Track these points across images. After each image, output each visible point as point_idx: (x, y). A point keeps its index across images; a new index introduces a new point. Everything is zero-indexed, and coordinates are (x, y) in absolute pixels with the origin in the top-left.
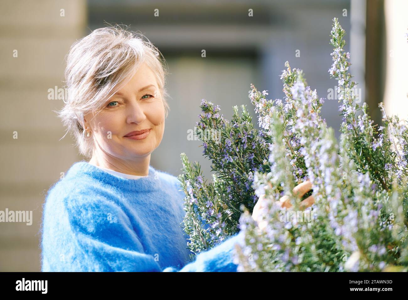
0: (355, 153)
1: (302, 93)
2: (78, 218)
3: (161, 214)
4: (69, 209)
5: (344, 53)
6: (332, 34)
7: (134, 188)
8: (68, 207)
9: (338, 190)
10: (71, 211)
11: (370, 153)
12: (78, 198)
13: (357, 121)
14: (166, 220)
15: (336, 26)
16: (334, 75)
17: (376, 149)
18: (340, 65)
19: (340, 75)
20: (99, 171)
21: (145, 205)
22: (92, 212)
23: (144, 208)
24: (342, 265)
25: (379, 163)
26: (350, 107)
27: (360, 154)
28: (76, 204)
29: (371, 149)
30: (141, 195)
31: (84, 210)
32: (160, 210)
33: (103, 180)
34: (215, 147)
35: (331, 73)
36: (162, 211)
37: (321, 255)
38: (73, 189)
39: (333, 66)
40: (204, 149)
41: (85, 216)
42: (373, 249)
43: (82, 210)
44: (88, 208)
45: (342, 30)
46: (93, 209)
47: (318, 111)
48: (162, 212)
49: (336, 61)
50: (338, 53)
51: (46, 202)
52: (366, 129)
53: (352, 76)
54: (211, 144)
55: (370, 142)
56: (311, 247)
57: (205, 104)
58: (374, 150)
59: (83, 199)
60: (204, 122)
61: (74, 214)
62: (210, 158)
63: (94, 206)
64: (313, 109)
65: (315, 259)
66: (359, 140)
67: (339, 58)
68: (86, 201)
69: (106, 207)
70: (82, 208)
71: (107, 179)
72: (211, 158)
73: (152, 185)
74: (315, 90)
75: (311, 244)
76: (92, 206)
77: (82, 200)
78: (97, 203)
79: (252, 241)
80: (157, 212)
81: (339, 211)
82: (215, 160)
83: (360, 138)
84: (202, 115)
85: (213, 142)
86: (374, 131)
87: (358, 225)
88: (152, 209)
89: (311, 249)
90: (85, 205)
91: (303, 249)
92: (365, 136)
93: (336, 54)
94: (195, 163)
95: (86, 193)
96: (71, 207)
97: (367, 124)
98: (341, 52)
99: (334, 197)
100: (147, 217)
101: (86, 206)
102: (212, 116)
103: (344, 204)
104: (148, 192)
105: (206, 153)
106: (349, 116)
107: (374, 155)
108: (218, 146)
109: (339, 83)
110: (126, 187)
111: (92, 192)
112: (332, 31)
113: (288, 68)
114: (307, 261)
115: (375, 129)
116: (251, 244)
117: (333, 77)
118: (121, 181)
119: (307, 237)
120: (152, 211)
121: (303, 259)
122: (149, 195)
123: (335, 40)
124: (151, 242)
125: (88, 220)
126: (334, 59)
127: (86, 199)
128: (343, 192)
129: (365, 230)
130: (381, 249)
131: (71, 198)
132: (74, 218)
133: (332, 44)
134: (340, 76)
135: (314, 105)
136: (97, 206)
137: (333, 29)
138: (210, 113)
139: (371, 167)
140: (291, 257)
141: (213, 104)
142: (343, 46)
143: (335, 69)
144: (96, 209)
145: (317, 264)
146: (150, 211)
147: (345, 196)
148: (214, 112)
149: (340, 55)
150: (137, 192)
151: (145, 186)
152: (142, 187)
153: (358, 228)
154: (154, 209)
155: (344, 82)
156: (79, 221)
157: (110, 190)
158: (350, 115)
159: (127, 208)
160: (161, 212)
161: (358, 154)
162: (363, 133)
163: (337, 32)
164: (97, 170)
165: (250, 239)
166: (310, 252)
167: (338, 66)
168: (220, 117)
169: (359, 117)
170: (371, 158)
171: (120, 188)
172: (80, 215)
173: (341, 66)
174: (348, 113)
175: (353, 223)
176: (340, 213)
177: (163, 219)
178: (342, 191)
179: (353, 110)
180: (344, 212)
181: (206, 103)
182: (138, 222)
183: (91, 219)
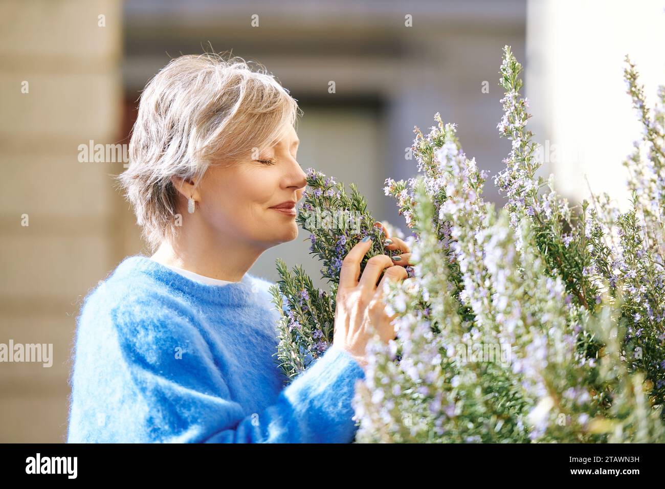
0: (537, 251)
1: (454, 158)
2: (133, 340)
3: (256, 341)
4: (120, 326)
5: (521, 99)
6: (502, 70)
7: (217, 299)
8: (118, 324)
9: (516, 303)
10: (121, 330)
11: (561, 250)
12: (134, 310)
13: (541, 202)
14: (264, 350)
15: (508, 58)
16: (505, 132)
17: (570, 245)
18: (514, 117)
19: (515, 132)
20: (165, 269)
21: (232, 326)
22: (155, 333)
23: (231, 331)
24: (522, 418)
25: (573, 266)
26: (530, 181)
27: (544, 253)
28: (131, 319)
29: (562, 245)
30: (228, 311)
31: (142, 329)
32: (255, 335)
33: (170, 284)
34: (327, 240)
35: (502, 129)
36: (258, 336)
37: (489, 402)
38: (125, 295)
39: (503, 119)
40: (311, 245)
41: (143, 339)
42: (570, 394)
43: (138, 328)
44: (148, 326)
45: (516, 65)
46: (156, 329)
47: (478, 190)
48: (259, 338)
49: (508, 111)
50: (510, 98)
51: (81, 315)
52: (554, 214)
53: (533, 134)
54: (321, 236)
55: (561, 235)
56: (475, 390)
57: (312, 176)
58: (567, 246)
59: (141, 312)
60: (311, 202)
61: (127, 335)
62: (320, 257)
63: (158, 324)
64: (471, 187)
65: (481, 409)
66: (544, 231)
67: (512, 106)
68: (146, 316)
69: (177, 327)
70: (139, 327)
71: (177, 283)
72: (322, 258)
73: (244, 296)
74: (474, 158)
75: (475, 386)
76: (155, 324)
77: (139, 314)
78: (162, 318)
79: (385, 380)
80: (250, 338)
81: (519, 337)
82: (327, 261)
83: (545, 228)
84: (308, 192)
85: (324, 233)
86: (572, 216)
87: (547, 358)
88: (243, 333)
89: (474, 393)
90: (144, 322)
91: (463, 393)
92: (553, 224)
93: (508, 101)
94: (296, 267)
95: (146, 303)
96: (123, 324)
97: (556, 206)
98: (516, 97)
99: (510, 315)
100: (235, 345)
101: (145, 324)
102: (323, 194)
103: (526, 326)
104: (238, 307)
105: (314, 250)
106: (529, 195)
107: (567, 254)
108: (332, 238)
109: (513, 145)
110: (205, 296)
111: (154, 302)
112: (501, 67)
113: (439, 124)
114: (467, 412)
115: (574, 212)
116: (383, 386)
117: (504, 136)
118: (199, 286)
119: (468, 375)
120: (244, 336)
121: (462, 409)
122: (239, 311)
123: (506, 79)
124: (241, 384)
125: (148, 344)
126: (505, 108)
127: (147, 313)
128: (524, 306)
129: (558, 364)
130: (581, 394)
131: (122, 309)
132: (126, 339)
133: (502, 86)
134: (514, 134)
135: (472, 181)
136: (162, 325)
137: (503, 63)
138: (320, 189)
139: (562, 272)
140: (445, 406)
141: (324, 175)
142: (519, 88)
143: (506, 123)
144: (161, 329)
145: (484, 417)
146: (241, 336)
147: (528, 313)
148: (327, 188)
149: (514, 102)
150: (222, 305)
151: (234, 297)
152: (229, 298)
153: (546, 361)
154: (246, 332)
155: (520, 143)
156: (134, 345)
157: (181, 300)
158: (530, 193)
159: (205, 330)
160: (256, 338)
161: (542, 253)
162: (550, 220)
163: (510, 67)
164: (162, 267)
165: (382, 378)
166: (474, 399)
167: (512, 118)
168: (336, 194)
169: (544, 196)
170: (562, 258)
171: (197, 298)
172: (135, 336)
173: (516, 118)
174: (527, 191)
175: (540, 354)
176: (520, 338)
177: (259, 349)
178: (522, 306)
179: (534, 186)
180: (525, 338)
181: (314, 174)
182: (222, 353)
183: (153, 344)
